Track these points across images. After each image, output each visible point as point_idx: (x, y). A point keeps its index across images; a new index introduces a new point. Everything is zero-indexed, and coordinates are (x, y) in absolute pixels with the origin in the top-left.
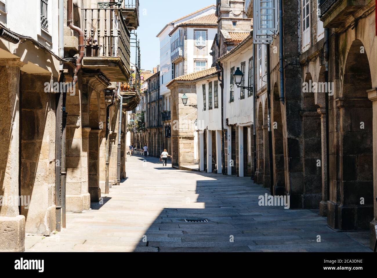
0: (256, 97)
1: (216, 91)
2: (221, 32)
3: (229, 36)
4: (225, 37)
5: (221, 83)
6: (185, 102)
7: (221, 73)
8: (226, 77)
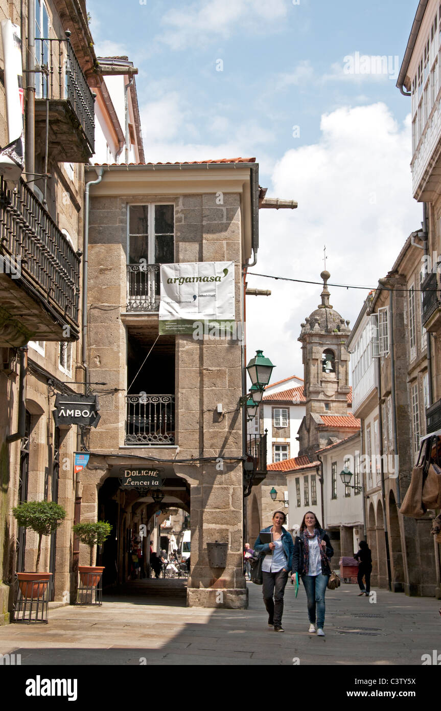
0: (366, 497)
1: (313, 487)
2: (311, 415)
3: (321, 420)
4: (318, 422)
5: (320, 478)
6: (274, 497)
7: (320, 467)
8: (327, 472)
